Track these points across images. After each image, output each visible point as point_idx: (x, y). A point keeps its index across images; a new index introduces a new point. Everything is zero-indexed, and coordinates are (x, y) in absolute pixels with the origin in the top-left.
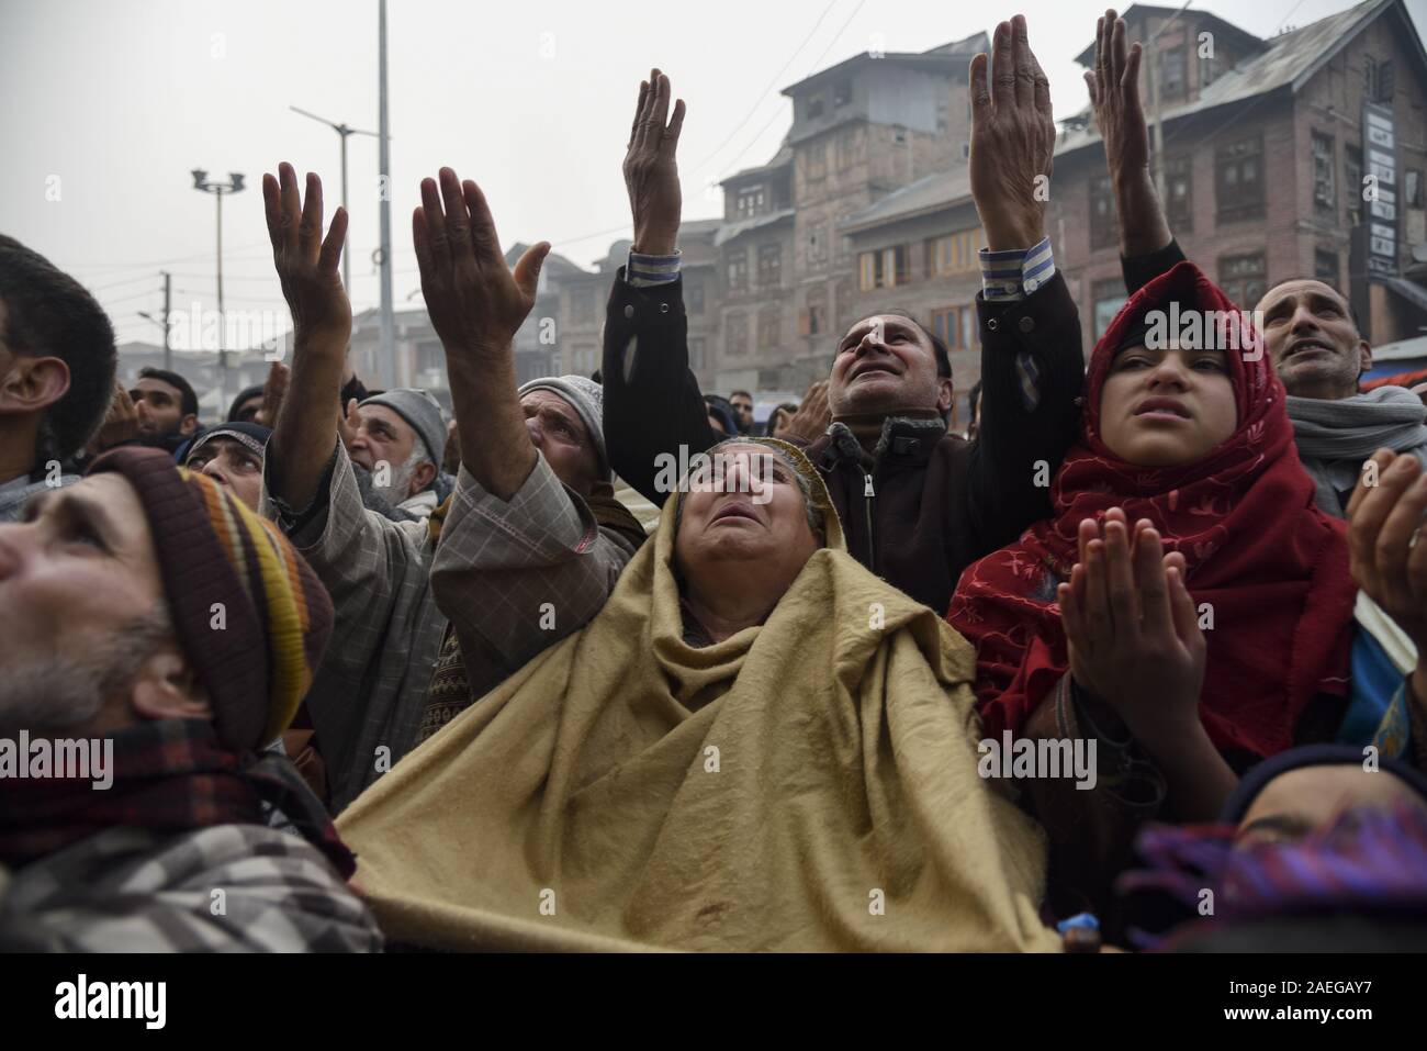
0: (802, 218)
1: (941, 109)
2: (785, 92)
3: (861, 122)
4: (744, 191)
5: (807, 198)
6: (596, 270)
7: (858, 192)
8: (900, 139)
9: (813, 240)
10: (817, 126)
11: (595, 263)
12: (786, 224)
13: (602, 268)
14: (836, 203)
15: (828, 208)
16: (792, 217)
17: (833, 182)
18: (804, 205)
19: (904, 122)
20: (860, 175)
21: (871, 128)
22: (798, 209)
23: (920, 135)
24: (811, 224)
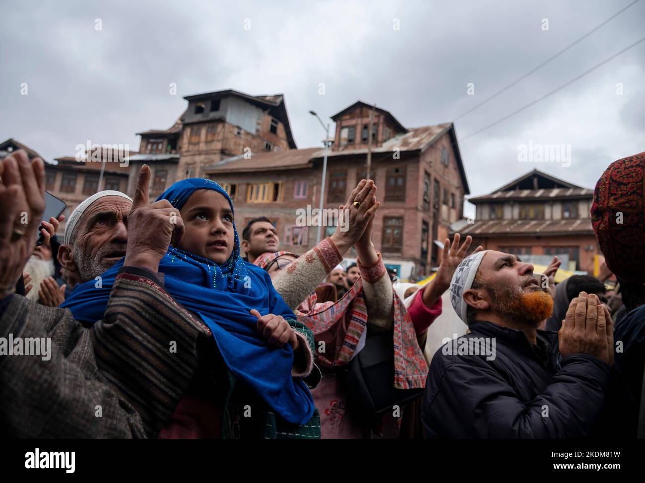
0: (183, 161)
1: (258, 124)
2: (186, 98)
3: (222, 121)
4: (152, 140)
5: (188, 151)
6: (56, 163)
7: (215, 154)
8: (239, 133)
9: (187, 173)
10: (198, 117)
11: (55, 160)
12: (174, 162)
13: (59, 163)
14: (202, 157)
15: (198, 159)
16: (178, 159)
17: (202, 146)
18: (185, 154)
19: (241, 126)
20: (218, 146)
21: (226, 125)
22: (182, 156)
23: (248, 133)
24: (188, 164)
